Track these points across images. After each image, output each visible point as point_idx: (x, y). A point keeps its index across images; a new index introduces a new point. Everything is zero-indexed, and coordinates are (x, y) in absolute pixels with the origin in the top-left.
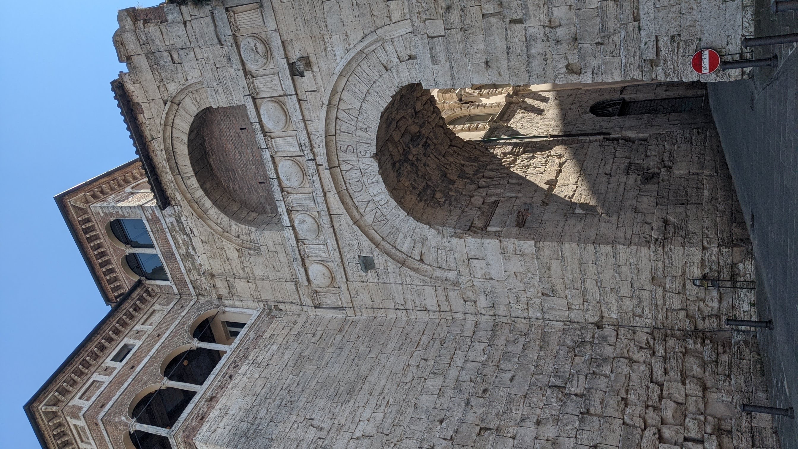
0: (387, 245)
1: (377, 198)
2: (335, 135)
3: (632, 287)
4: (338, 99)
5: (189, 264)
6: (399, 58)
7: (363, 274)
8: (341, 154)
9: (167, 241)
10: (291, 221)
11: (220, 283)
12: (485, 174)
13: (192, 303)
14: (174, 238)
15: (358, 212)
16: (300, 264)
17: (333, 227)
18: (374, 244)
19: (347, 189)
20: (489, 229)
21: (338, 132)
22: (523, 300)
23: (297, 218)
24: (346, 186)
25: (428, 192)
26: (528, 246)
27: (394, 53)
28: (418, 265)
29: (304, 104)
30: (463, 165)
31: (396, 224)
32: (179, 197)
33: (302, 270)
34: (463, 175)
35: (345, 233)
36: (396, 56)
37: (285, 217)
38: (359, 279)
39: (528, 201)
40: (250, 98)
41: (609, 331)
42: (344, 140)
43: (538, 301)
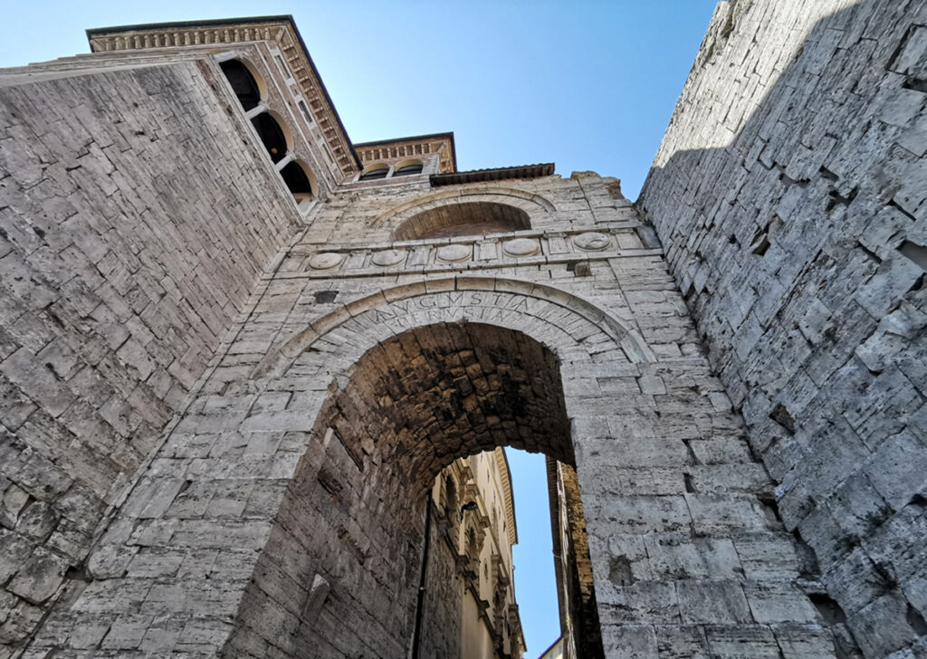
0: (343, 319)
1: (409, 317)
2: (495, 291)
4: (538, 296)
5: (370, 191)
6: (596, 353)
7: (313, 292)
8: (471, 293)
9: (396, 183)
10: (397, 248)
11: (343, 203)
14: (397, 187)
15: (395, 300)
16: (345, 247)
17: (383, 275)
18: (350, 305)
19: (426, 294)
20: (330, 431)
21: (498, 294)
22: (193, 453)
24: (430, 294)
25: (396, 389)
26: (287, 468)
27: (602, 350)
29: (535, 268)
31: (370, 331)
33: (339, 248)
35: (371, 284)
36: (598, 350)
37: (403, 244)
38: (308, 288)
39: (353, 510)
40: (540, 233)
42: (488, 298)
43: (180, 473)
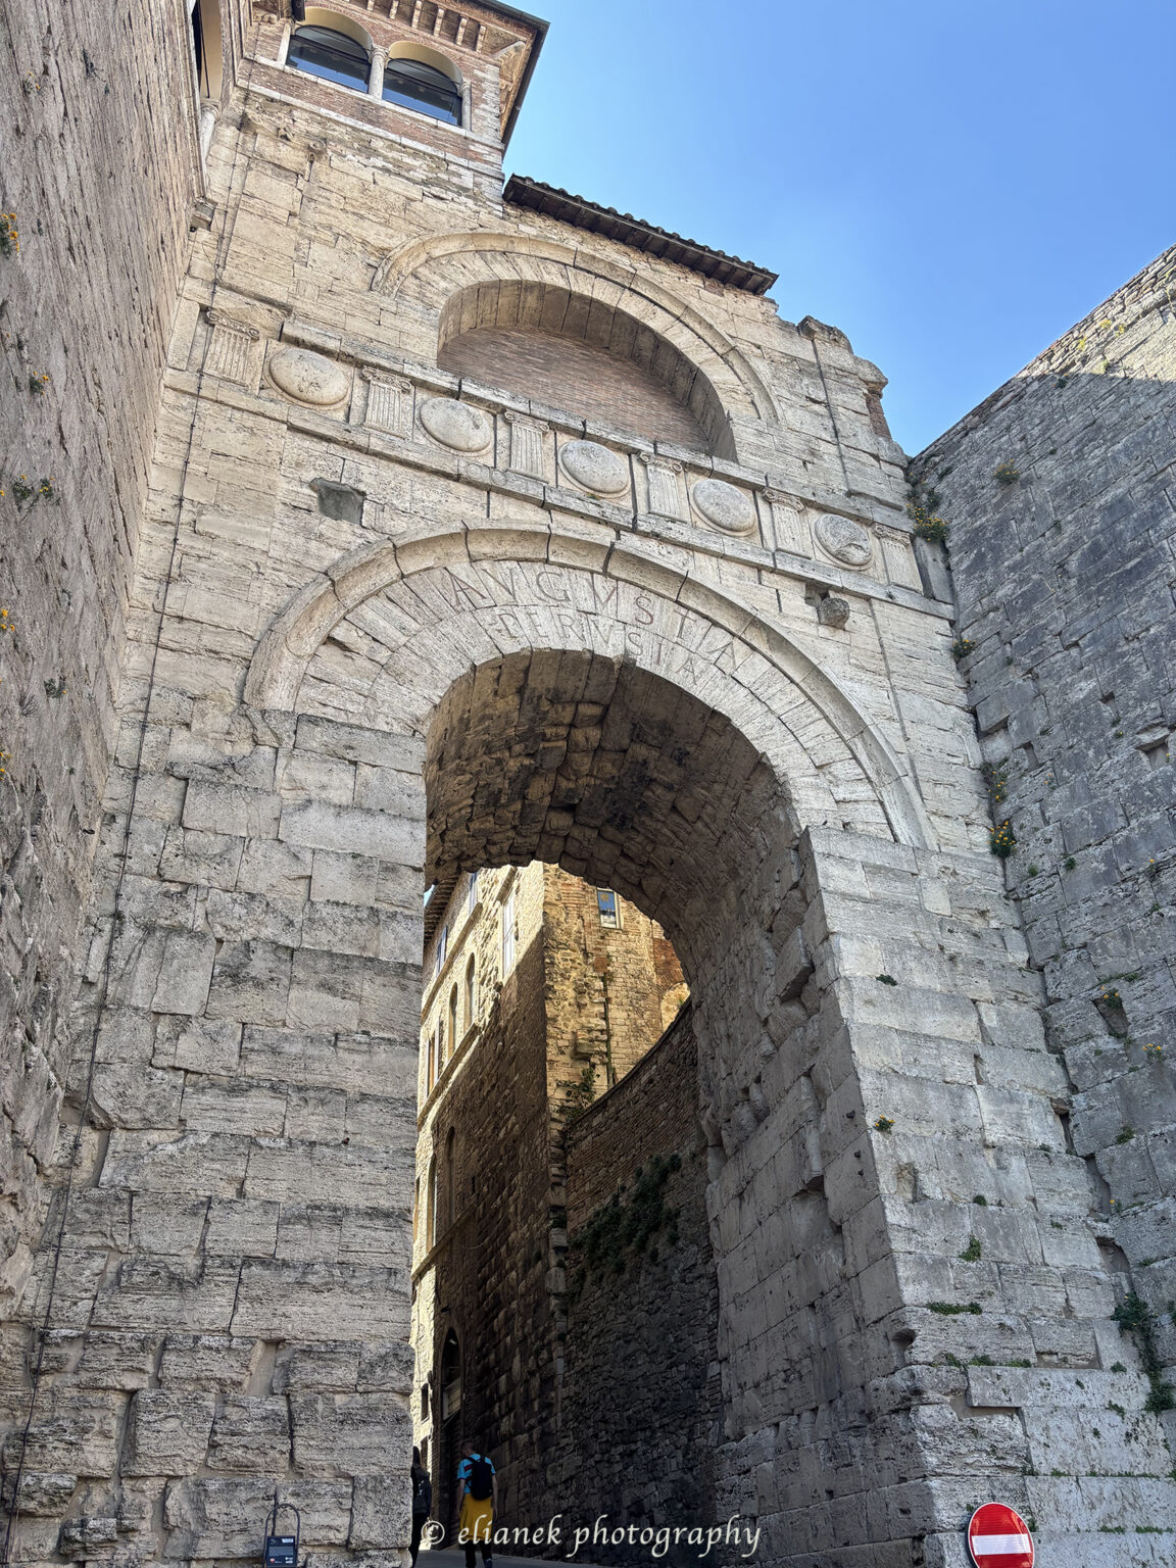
2: (677, 602)
4: (756, 645)
5: (342, 133)
6: (844, 801)
7: (306, 476)
8: (632, 592)
9: (409, 136)
10: (470, 399)
11: (291, 155)
15: (487, 557)
17: (457, 478)
19: (547, 561)
21: (684, 612)
22: (200, 874)
23: (476, 416)
24: (553, 564)
27: (854, 797)
28: (321, 626)
29: (752, 574)
32: (526, 230)
36: (847, 796)
37: (487, 394)
38: (291, 457)
40: (761, 481)
42: (665, 614)
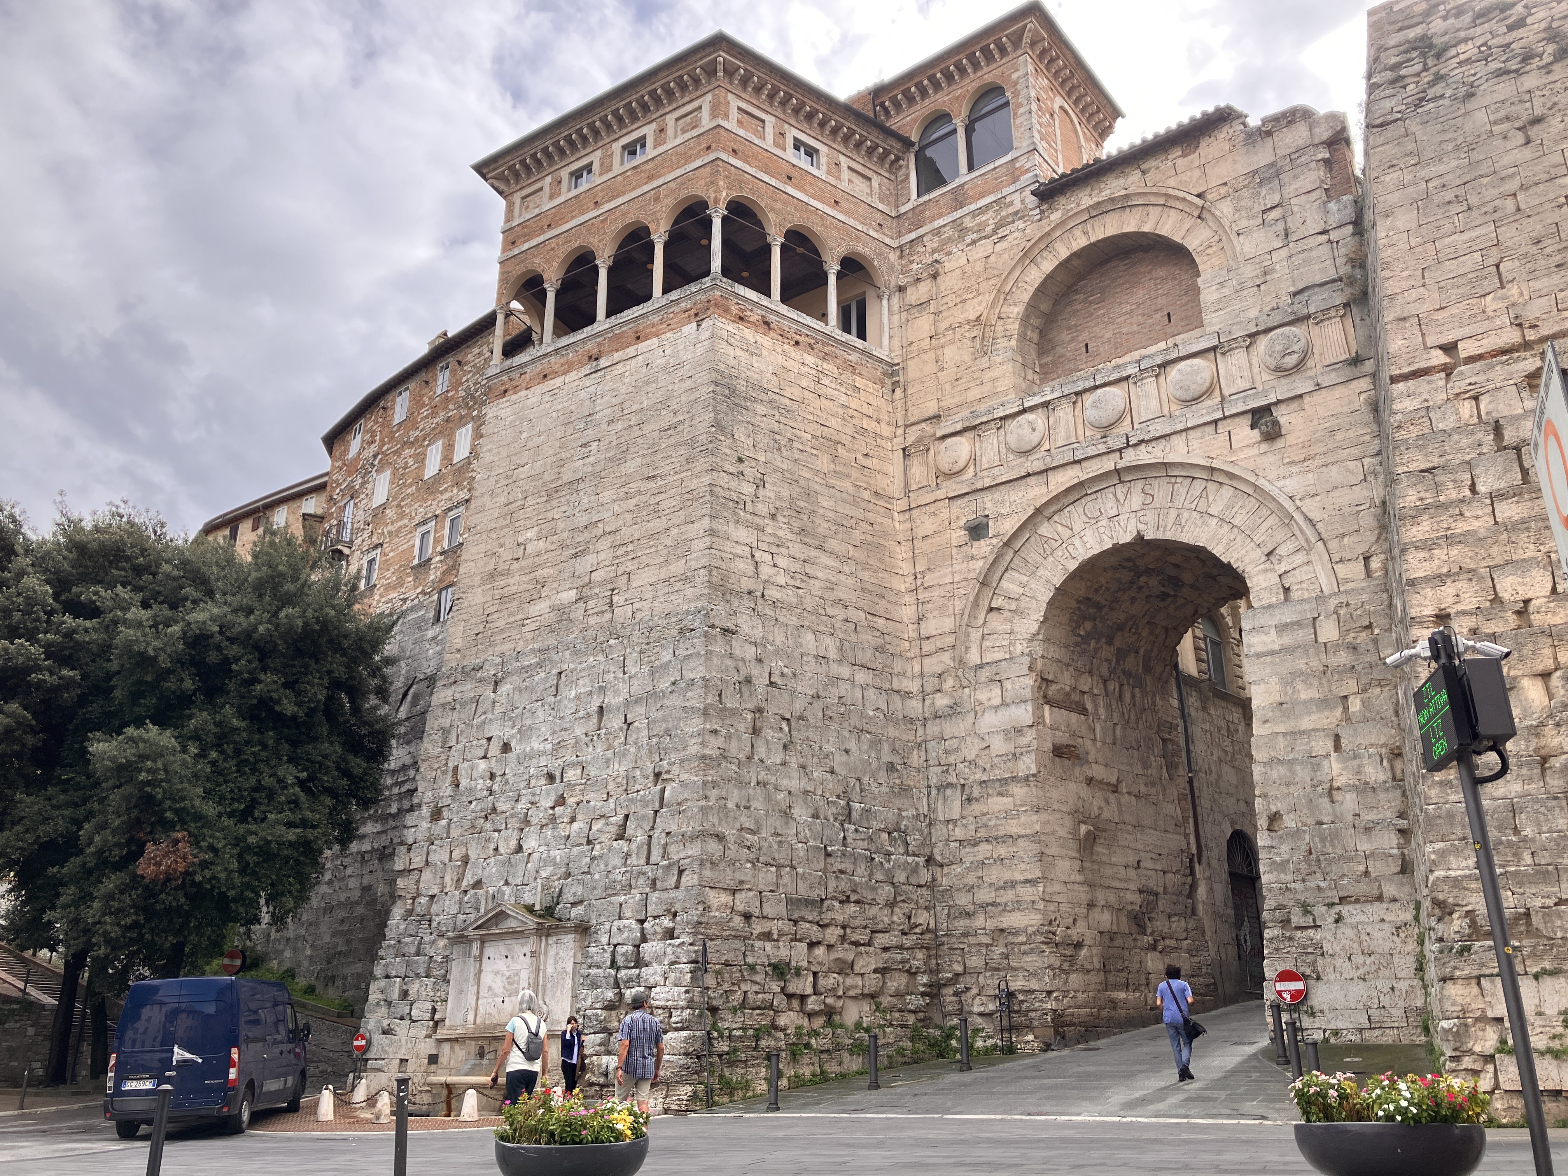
0: (1008, 559)
1: (1077, 541)
2: (1167, 477)
3: (988, 904)
4: (1221, 482)
5: (949, 232)
6: (1285, 572)
7: (962, 523)
9: (982, 196)
11: (923, 290)
12: (1126, 687)
13: (887, 240)
14: (988, 207)
16: (967, 424)
17: (1029, 475)
18: (1009, 540)
20: (1047, 708)
23: (1037, 418)
24: (1091, 494)
25: (1092, 611)
26: (1028, 765)
27: (1293, 566)
28: (984, 604)
29: (1210, 429)
30: (1137, 652)
31: (1041, 572)
32: (1056, 216)
33: (959, 427)
34: (1121, 654)
35: (1020, 494)
36: (1288, 568)
37: (1037, 400)
39: (1091, 758)
40: (1215, 342)
41: (925, 876)
42: (1161, 489)
43: (953, 779)
